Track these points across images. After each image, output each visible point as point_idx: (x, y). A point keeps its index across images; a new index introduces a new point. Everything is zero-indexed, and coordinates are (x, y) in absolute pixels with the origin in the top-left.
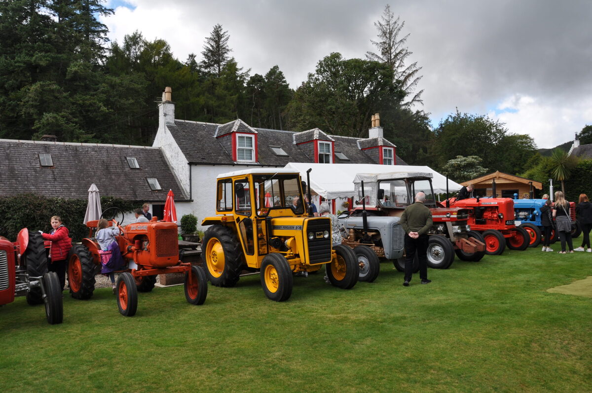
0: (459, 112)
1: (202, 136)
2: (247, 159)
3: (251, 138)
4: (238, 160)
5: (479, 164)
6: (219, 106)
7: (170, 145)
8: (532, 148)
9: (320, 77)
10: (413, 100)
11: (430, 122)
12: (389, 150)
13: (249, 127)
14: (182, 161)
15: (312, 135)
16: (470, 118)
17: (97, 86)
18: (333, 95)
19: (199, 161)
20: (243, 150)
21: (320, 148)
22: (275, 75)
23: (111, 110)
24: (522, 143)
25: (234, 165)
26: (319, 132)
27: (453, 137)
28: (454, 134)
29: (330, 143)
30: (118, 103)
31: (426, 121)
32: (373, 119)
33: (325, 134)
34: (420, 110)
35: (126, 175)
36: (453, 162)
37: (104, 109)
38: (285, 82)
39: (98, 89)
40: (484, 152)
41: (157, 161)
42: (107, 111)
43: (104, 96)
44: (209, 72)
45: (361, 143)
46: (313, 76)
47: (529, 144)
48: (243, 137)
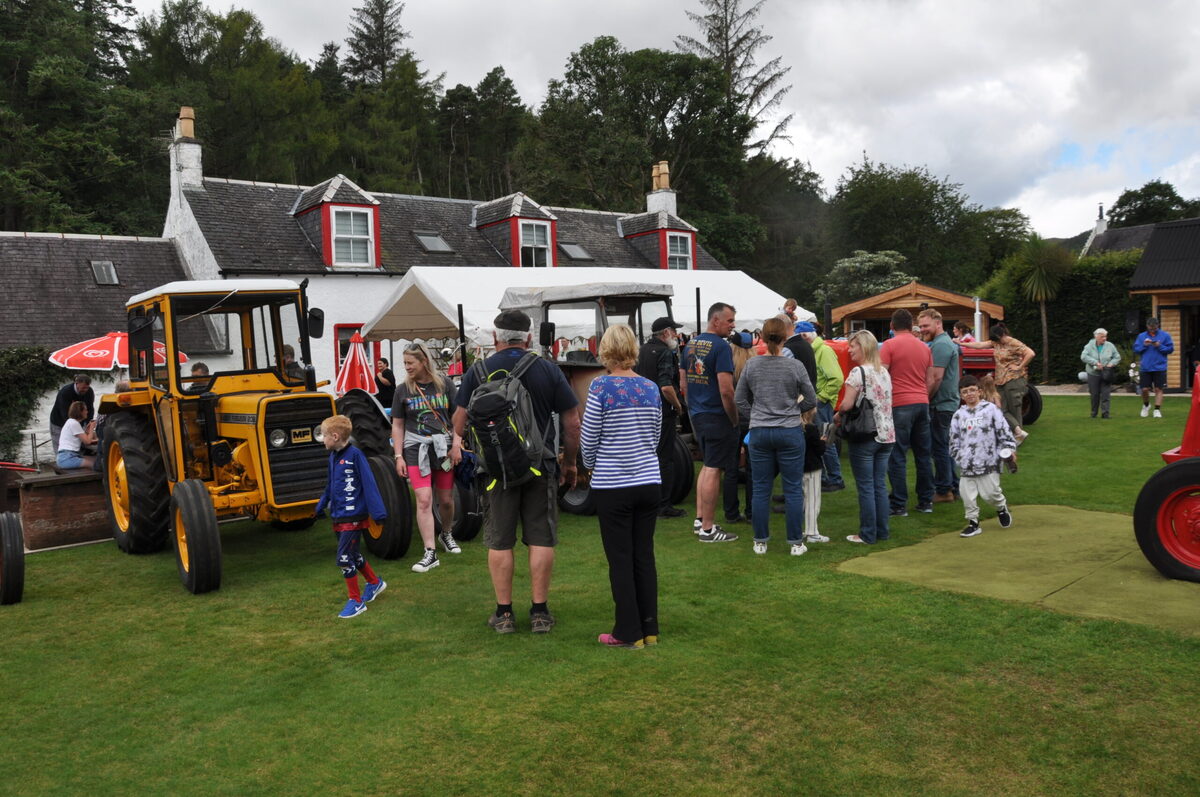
0: (869, 161)
1: (261, 213)
2: (356, 260)
3: (366, 215)
4: (334, 263)
5: (899, 267)
6: (376, 153)
7: (190, 233)
8: (1025, 236)
9: (575, 88)
10: (772, 137)
11: (820, 182)
12: (681, 238)
13: (362, 192)
14: (211, 269)
15: (508, 206)
16: (891, 173)
17: (100, 111)
18: (601, 125)
19: (245, 266)
20: (347, 241)
21: (523, 235)
22: (497, 85)
23: (130, 162)
24: (1006, 226)
25: (325, 274)
26: (524, 201)
27: (856, 211)
28: (856, 207)
29: (548, 224)
30: (146, 147)
31: (814, 182)
32: (655, 173)
33: (537, 205)
34: (786, 157)
35: (85, 299)
36: (847, 264)
37: (114, 158)
38: (517, 100)
39: (101, 116)
40: (918, 244)
41: (162, 268)
42: (122, 164)
43: (113, 132)
44: (363, 80)
45: (626, 224)
46: (560, 85)
47: (1020, 228)
48: (347, 214)
